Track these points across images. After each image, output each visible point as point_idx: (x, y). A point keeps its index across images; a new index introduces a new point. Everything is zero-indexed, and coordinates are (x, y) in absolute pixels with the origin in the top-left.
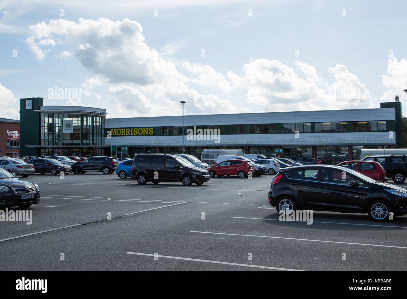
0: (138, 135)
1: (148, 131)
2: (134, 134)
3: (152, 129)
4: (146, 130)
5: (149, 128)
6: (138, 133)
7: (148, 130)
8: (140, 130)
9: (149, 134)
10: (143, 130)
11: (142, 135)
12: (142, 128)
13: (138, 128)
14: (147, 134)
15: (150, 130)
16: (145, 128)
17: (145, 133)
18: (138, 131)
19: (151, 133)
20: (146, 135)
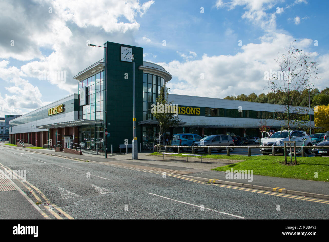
0: (186, 114)
1: (196, 111)
2: (182, 113)
3: (199, 109)
4: (194, 109)
5: (196, 107)
6: (186, 112)
7: (196, 109)
8: (188, 109)
9: (197, 113)
10: (191, 109)
11: (190, 115)
12: (190, 107)
13: (186, 107)
14: (195, 114)
15: (197, 110)
16: (193, 107)
17: (193, 113)
18: (185, 110)
19: (198, 113)
20: (193, 115)
